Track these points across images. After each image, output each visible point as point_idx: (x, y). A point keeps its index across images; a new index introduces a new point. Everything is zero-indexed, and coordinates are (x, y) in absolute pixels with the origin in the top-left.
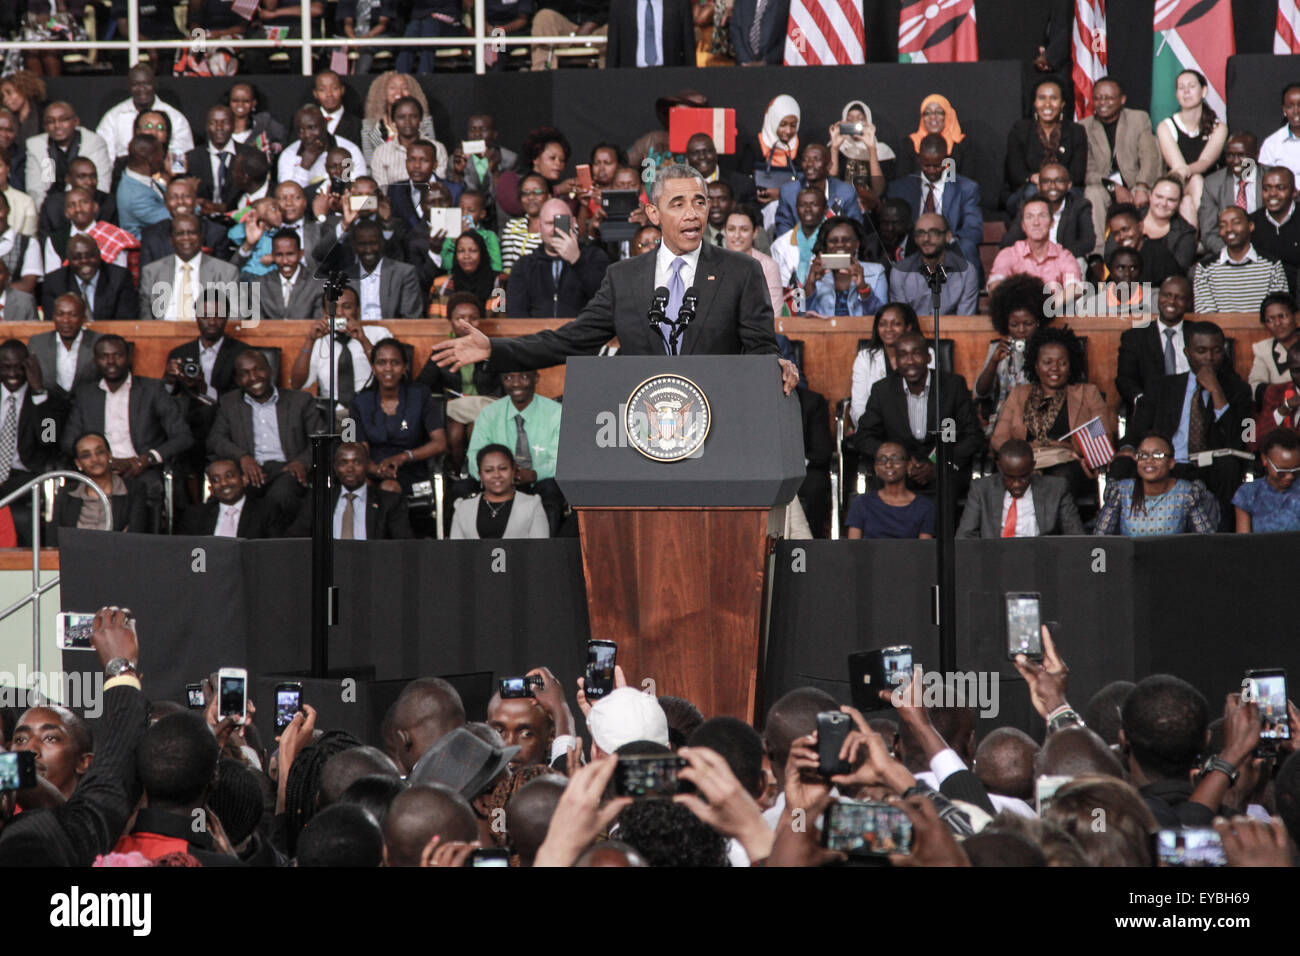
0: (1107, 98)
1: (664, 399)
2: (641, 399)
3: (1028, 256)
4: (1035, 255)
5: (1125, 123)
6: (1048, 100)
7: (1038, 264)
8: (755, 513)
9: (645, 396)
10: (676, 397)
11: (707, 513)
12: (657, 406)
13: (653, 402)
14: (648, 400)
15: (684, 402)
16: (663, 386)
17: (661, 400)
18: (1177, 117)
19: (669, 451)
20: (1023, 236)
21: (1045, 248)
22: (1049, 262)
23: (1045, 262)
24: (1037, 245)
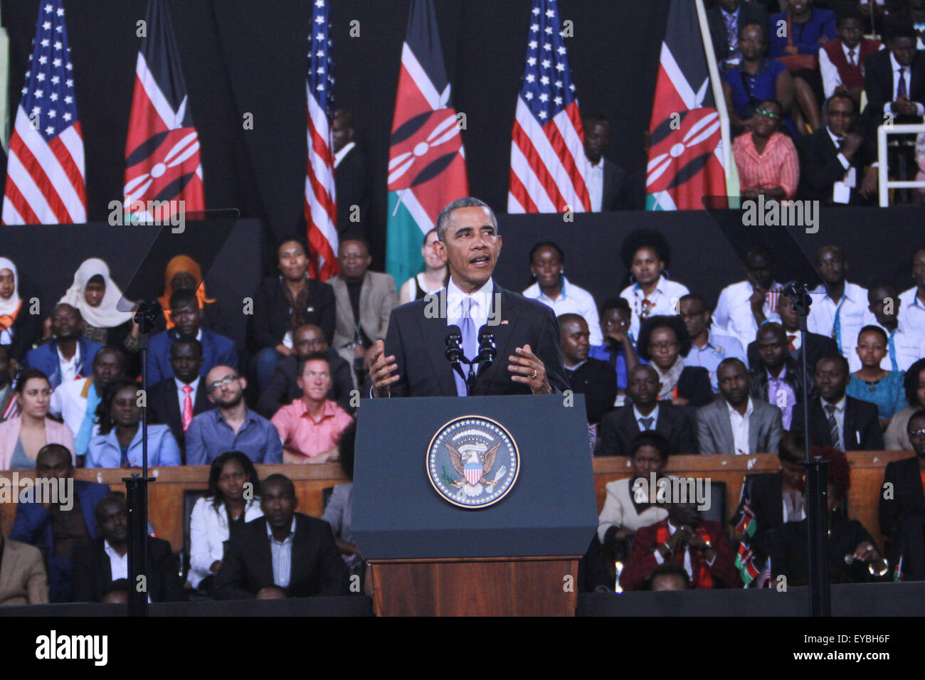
0: (355, 256)
1: (468, 443)
2: (443, 443)
3: (306, 415)
4: (312, 415)
5: (371, 285)
6: (292, 256)
7: (316, 424)
8: (565, 562)
9: (447, 441)
10: (481, 440)
11: (512, 565)
12: (461, 450)
13: (457, 446)
14: (450, 443)
15: (490, 445)
16: (465, 428)
17: (465, 443)
18: (421, 277)
19: (476, 498)
20: (300, 394)
21: (322, 408)
22: (326, 422)
23: (321, 422)
24: (315, 404)
